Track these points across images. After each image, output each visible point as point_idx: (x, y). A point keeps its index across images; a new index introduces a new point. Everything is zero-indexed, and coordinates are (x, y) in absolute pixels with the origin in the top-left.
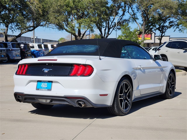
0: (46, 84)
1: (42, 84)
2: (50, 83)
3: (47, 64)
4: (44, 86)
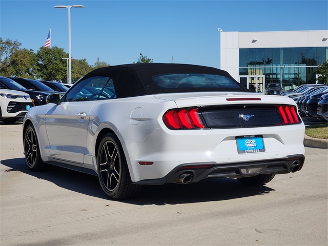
0: (253, 141)
1: (247, 141)
2: (260, 139)
3: (245, 106)
4: (251, 145)
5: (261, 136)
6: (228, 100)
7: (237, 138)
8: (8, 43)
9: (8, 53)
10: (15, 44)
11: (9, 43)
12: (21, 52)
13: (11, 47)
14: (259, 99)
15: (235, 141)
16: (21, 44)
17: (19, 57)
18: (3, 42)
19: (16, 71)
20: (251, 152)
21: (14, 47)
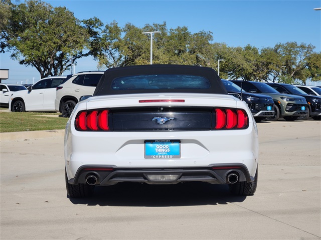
0: (167, 146)
1: (158, 146)
2: (176, 144)
3: (162, 109)
4: (163, 150)
5: (179, 141)
6: (140, 101)
7: (146, 142)
8: (302, 47)
9: (302, 57)
10: (309, 47)
11: (304, 47)
12: (315, 55)
13: (306, 51)
14: (183, 101)
15: (143, 145)
16: (315, 47)
17: (312, 60)
18: (298, 46)
19: (312, 73)
20: (161, 158)
21: (308, 51)
